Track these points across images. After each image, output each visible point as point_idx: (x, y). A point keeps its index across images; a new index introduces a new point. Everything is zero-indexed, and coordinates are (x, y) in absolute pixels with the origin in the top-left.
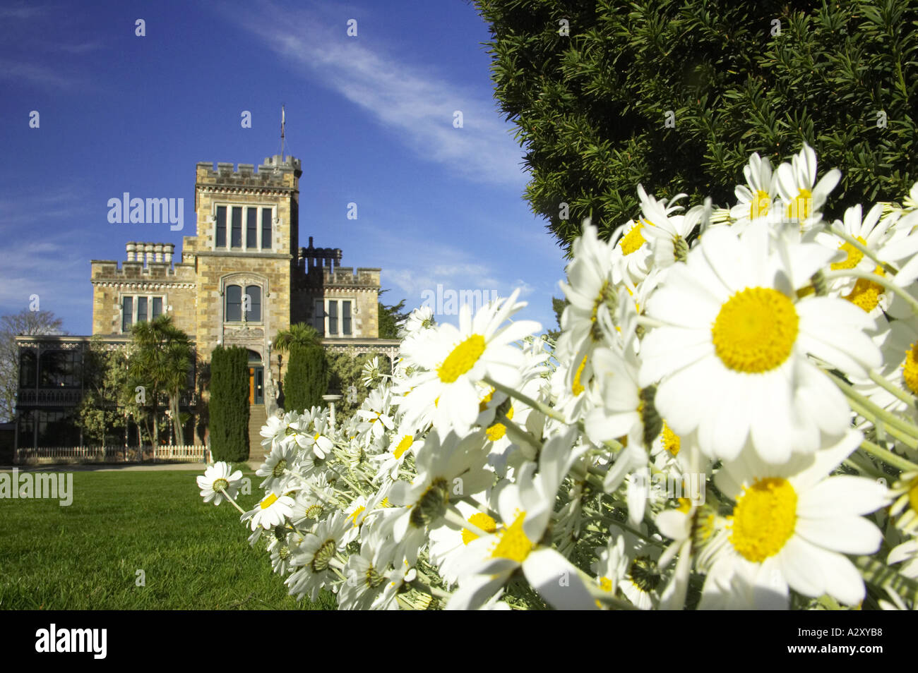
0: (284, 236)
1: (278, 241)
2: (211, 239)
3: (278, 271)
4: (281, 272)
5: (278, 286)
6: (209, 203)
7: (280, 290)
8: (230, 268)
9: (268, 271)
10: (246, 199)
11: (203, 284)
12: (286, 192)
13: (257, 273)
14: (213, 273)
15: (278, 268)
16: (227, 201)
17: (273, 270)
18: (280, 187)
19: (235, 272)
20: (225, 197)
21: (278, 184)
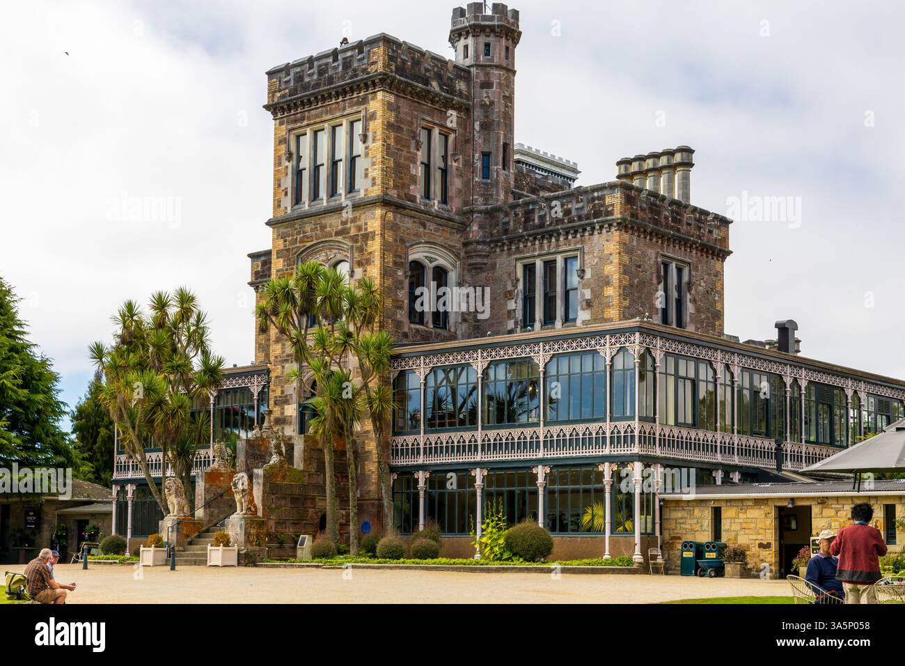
0: (374, 164)
1: (366, 176)
2: (286, 194)
3: (366, 229)
4: (370, 230)
5: (365, 257)
7: (368, 262)
8: (308, 238)
9: (353, 232)
10: (327, 113)
11: (278, 271)
12: (374, 85)
13: (340, 238)
14: (288, 250)
15: (366, 224)
16: (305, 122)
17: (359, 229)
18: (364, 76)
19: (315, 242)
20: (302, 118)
21: (365, 71)
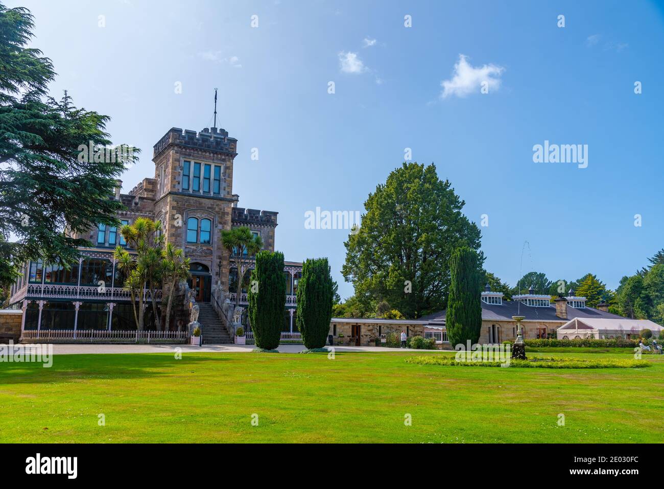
0: (228, 186)
1: (224, 189)
2: (179, 183)
3: (224, 210)
4: (226, 211)
5: (224, 221)
6: (178, 157)
7: (225, 223)
8: (191, 205)
9: (217, 209)
10: (204, 158)
12: (231, 156)
13: (210, 210)
14: (179, 207)
15: (224, 208)
16: (191, 157)
17: (221, 209)
18: (227, 151)
19: (195, 208)
20: (190, 155)
21: (226, 149)
